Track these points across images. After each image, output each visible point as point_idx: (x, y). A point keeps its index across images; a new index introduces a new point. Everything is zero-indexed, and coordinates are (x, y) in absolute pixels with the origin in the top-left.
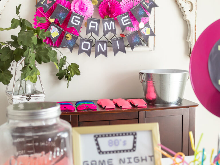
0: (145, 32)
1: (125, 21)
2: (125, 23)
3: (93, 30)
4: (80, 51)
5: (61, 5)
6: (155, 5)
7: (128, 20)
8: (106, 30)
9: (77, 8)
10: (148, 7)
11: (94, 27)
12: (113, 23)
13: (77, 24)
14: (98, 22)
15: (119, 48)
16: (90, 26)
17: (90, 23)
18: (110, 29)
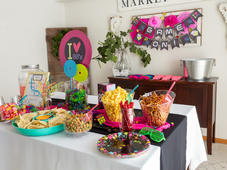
0: (194, 34)
1: (179, 28)
2: (179, 29)
3: (159, 35)
4: (152, 47)
5: (143, 22)
6: (201, 15)
7: (181, 27)
8: (167, 34)
9: (151, 23)
10: (196, 17)
11: (160, 33)
12: (171, 30)
13: (150, 32)
14: (162, 30)
15: (175, 45)
16: (158, 33)
17: (158, 31)
18: (169, 33)
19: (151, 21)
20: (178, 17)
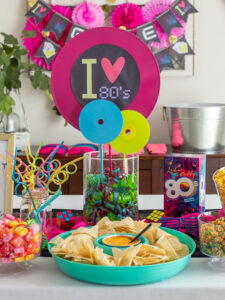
0: (178, 50)
2: (148, 36)
5: (59, 15)
7: (152, 32)
19: (81, 12)
20: (143, 9)
